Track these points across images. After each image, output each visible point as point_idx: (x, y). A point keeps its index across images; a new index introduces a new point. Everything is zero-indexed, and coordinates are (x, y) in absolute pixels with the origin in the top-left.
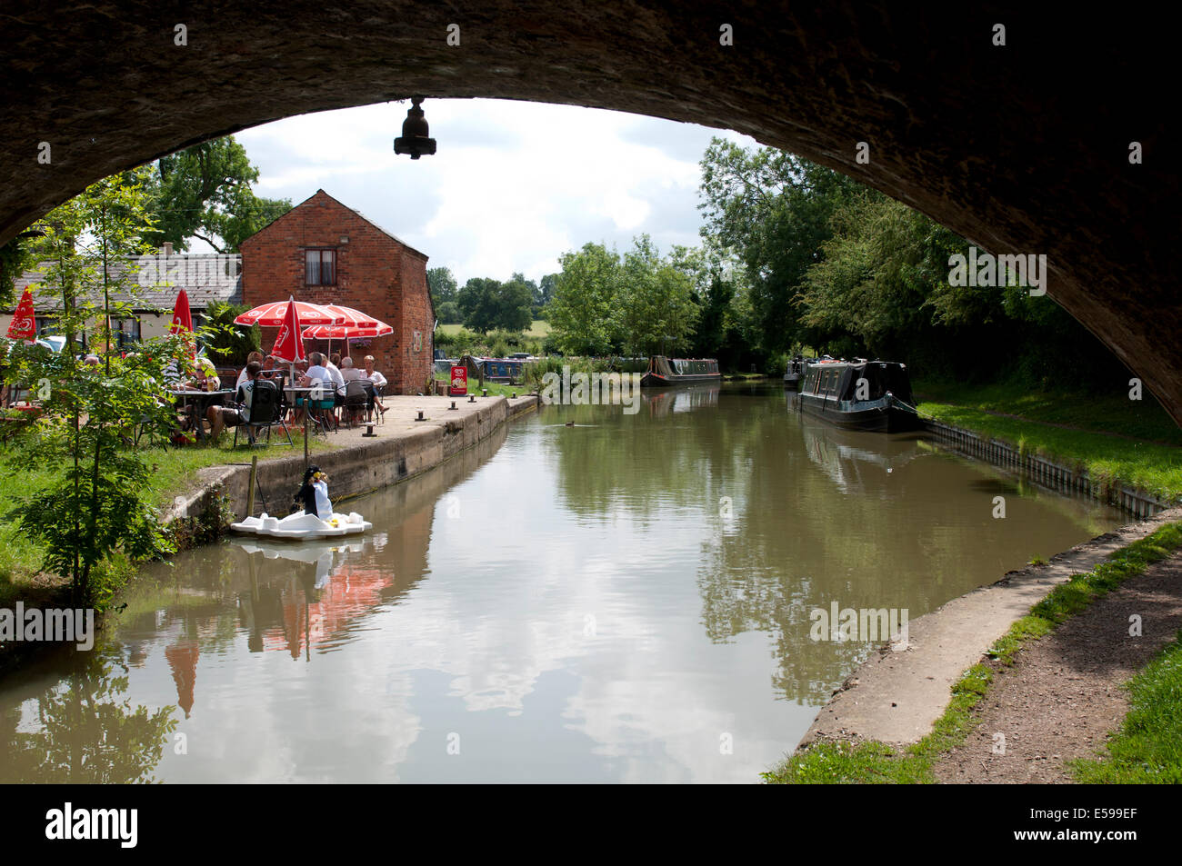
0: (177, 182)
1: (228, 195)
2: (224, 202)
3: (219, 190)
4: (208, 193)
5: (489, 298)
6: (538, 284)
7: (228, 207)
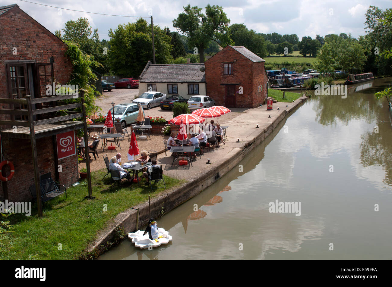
0: (207, 25)
1: (221, 28)
2: (220, 30)
3: (219, 26)
4: (216, 28)
5: (307, 45)
6: (324, 38)
7: (221, 31)
